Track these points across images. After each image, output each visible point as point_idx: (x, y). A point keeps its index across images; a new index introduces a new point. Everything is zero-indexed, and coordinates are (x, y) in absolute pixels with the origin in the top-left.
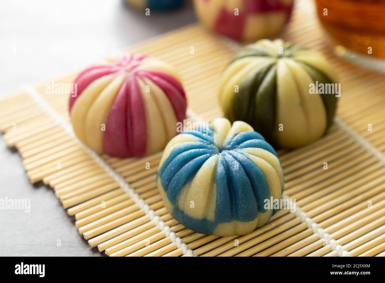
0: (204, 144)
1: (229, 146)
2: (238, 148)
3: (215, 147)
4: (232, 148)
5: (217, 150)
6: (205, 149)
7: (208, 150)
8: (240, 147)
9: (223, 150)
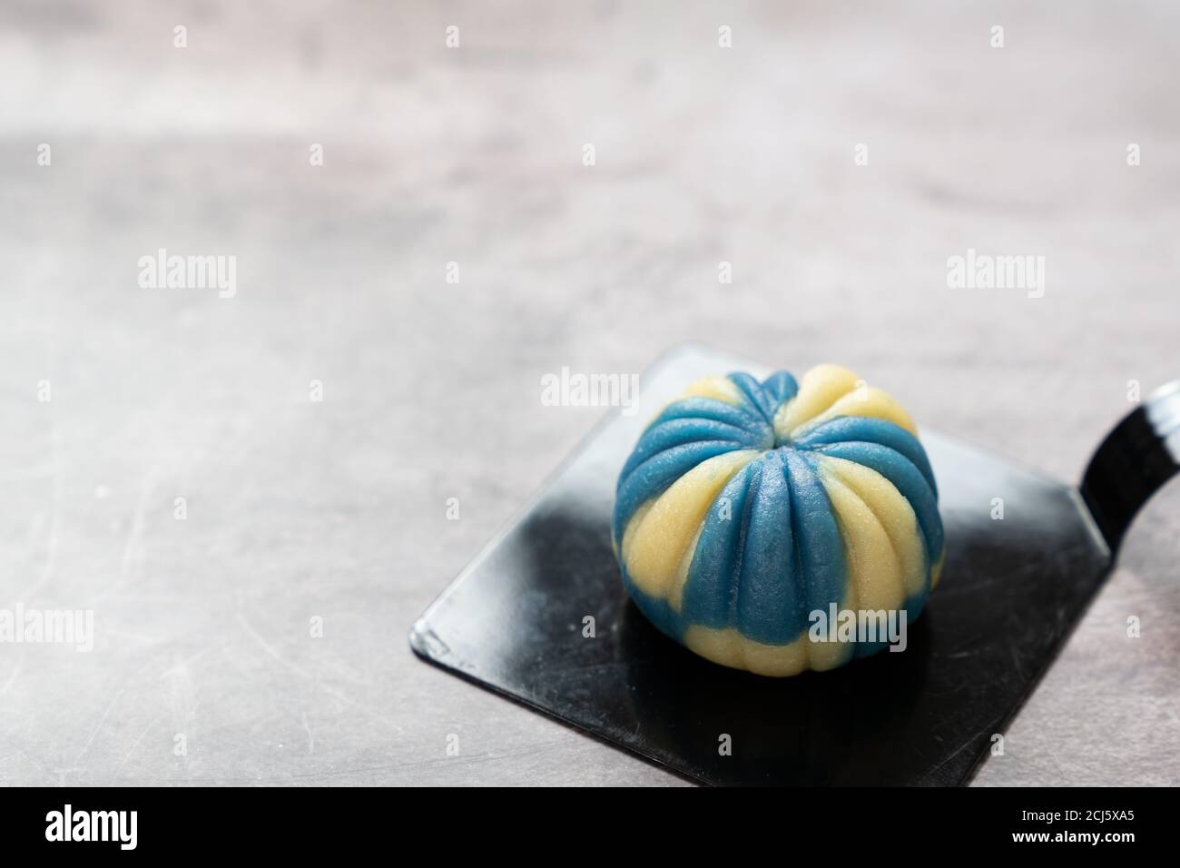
0: (740, 415)
1: (803, 441)
2: (821, 451)
3: (766, 430)
4: (808, 447)
5: (770, 440)
6: (735, 428)
7: (743, 432)
8: (827, 451)
9: (785, 444)
